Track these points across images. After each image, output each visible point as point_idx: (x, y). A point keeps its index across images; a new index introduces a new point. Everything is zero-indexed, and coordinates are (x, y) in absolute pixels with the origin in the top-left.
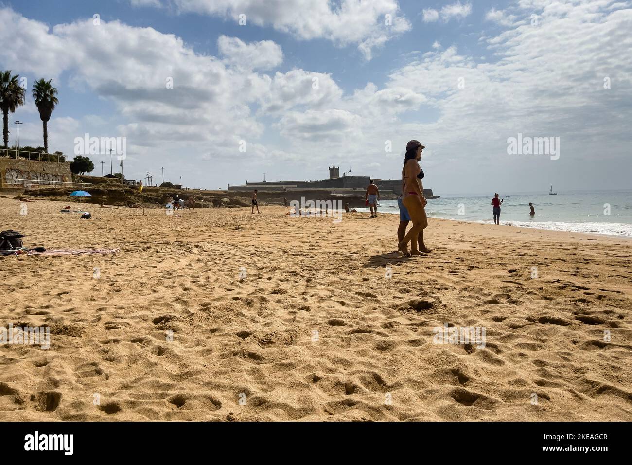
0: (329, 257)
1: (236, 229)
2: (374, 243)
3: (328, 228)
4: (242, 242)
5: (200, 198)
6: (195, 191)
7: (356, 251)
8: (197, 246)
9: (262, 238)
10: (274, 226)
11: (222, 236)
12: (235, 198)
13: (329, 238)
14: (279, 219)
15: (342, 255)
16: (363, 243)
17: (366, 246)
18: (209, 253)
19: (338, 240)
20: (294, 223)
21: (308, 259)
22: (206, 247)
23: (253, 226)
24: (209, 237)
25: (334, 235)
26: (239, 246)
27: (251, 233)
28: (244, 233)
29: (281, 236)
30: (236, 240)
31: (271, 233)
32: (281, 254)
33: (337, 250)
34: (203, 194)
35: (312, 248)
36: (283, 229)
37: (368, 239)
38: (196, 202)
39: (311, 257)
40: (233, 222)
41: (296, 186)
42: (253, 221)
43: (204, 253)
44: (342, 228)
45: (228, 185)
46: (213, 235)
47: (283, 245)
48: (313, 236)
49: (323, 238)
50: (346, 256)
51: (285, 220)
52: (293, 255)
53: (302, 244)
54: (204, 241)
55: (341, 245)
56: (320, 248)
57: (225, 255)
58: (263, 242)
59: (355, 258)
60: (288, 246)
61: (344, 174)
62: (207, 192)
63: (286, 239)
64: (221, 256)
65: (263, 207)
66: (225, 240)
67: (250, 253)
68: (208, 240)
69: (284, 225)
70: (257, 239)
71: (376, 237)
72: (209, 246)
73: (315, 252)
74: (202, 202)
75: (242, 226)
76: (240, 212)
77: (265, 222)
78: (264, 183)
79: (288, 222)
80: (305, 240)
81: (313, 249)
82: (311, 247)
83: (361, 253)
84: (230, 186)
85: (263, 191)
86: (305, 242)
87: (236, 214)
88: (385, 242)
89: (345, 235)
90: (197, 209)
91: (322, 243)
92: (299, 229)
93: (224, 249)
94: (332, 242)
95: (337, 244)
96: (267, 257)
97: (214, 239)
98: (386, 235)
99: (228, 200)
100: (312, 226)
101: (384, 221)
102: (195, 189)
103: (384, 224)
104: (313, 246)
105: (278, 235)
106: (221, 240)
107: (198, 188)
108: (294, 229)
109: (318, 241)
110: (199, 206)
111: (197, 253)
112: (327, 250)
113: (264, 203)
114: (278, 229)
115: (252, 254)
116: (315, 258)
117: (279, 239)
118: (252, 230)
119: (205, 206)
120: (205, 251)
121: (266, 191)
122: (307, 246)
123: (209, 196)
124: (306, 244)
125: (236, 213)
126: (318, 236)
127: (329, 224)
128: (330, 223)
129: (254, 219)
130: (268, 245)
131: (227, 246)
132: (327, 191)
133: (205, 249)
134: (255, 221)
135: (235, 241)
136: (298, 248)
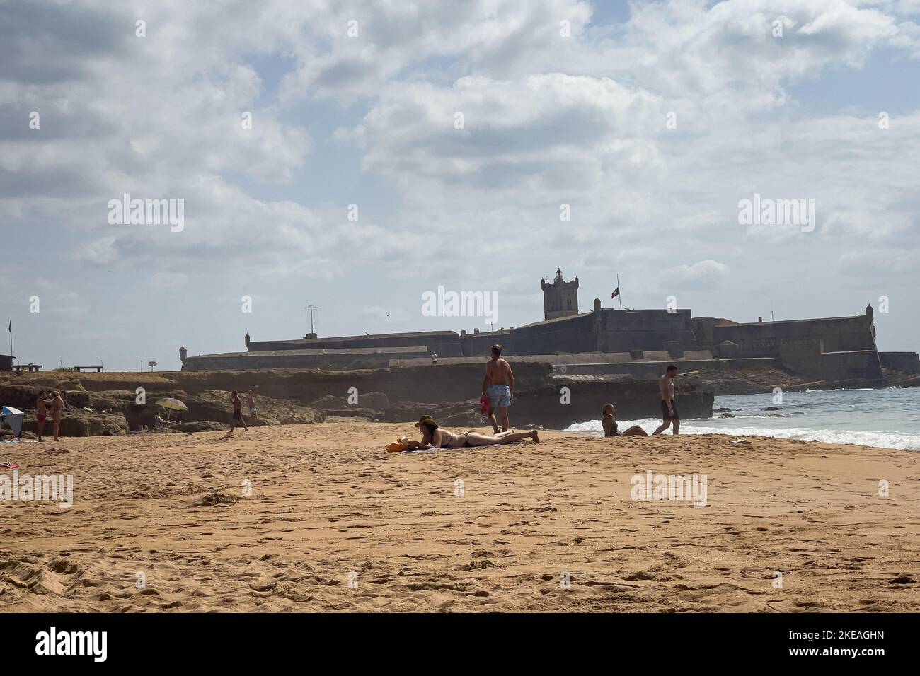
0: (544, 592)
1: (207, 502)
2: (712, 542)
3: (542, 492)
4: (226, 547)
5: (79, 402)
6: (62, 375)
7: (643, 568)
8: (59, 568)
9: (299, 531)
10: (347, 488)
11: (154, 530)
12: (206, 398)
13: (547, 527)
14: (364, 467)
15: (592, 584)
16: (670, 542)
17: (682, 553)
18: (104, 590)
19: (579, 533)
20: (418, 477)
21: (467, 600)
22: (94, 567)
23: (270, 491)
24: (108, 534)
25: (565, 517)
26: (214, 562)
27: (259, 516)
28: (234, 515)
29: (370, 523)
30: (206, 541)
31: (333, 514)
32: (370, 587)
33: (576, 567)
34: (89, 384)
35: (483, 560)
36: (378, 500)
37: (687, 527)
38: (64, 415)
39: (478, 594)
40: (196, 479)
41: (425, 349)
42: (270, 476)
43: (84, 589)
44: (593, 491)
45: (183, 351)
46: (123, 526)
47: (376, 554)
48: (487, 521)
49: (523, 528)
50: (608, 587)
51: (385, 467)
52: (414, 588)
53: (446, 550)
54: (86, 547)
55: (589, 550)
56: (511, 560)
57: (164, 595)
58: (305, 546)
59: (640, 595)
60: (394, 557)
61: (597, 302)
62: (107, 378)
63: (389, 533)
64: (146, 597)
65: (307, 427)
66: (164, 543)
67: (255, 584)
68: (101, 544)
69: (381, 485)
70: (281, 535)
71: (717, 520)
72: (104, 564)
73: (492, 574)
74: (86, 416)
75: (227, 492)
76: (223, 446)
77: (312, 477)
78: (311, 341)
79: (397, 475)
80: (455, 534)
81: (484, 565)
82: (479, 560)
83: (664, 575)
84: (189, 355)
85: (305, 370)
86: (456, 542)
87: (210, 453)
88: (751, 536)
89: (603, 514)
90: (66, 441)
91: (518, 544)
92: (436, 497)
93: (160, 573)
94: (554, 539)
95: (572, 548)
96: (316, 595)
97: (125, 542)
98: (756, 512)
99: (181, 405)
100: (481, 485)
101: (745, 465)
102: (62, 370)
103: (746, 474)
104: (485, 554)
105: (358, 521)
106: (148, 544)
107: (72, 366)
108: (418, 498)
109: (505, 538)
110: (76, 429)
111: (58, 588)
112: (537, 568)
113: (311, 413)
114: (360, 500)
115: (263, 589)
116: (495, 595)
117: (361, 532)
118: (263, 506)
119: (96, 429)
120: (87, 583)
121: (318, 370)
122: (465, 555)
123: (113, 392)
124: (460, 549)
125: (208, 448)
126: (504, 521)
127: (547, 480)
128: (550, 474)
129: (271, 468)
130: (321, 555)
131: (169, 563)
132: (536, 364)
133: (88, 576)
134: (277, 473)
135: (203, 547)
136: (431, 565)
